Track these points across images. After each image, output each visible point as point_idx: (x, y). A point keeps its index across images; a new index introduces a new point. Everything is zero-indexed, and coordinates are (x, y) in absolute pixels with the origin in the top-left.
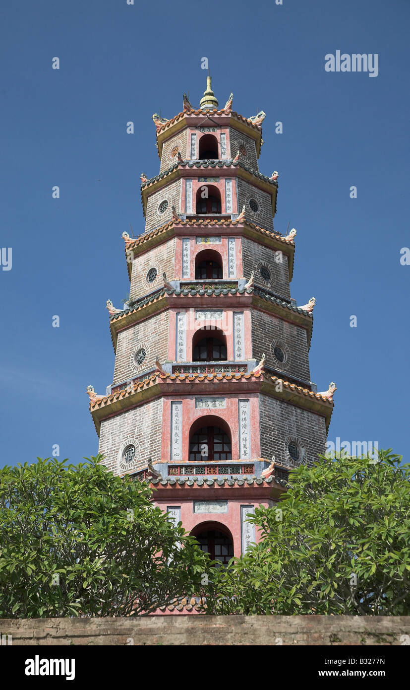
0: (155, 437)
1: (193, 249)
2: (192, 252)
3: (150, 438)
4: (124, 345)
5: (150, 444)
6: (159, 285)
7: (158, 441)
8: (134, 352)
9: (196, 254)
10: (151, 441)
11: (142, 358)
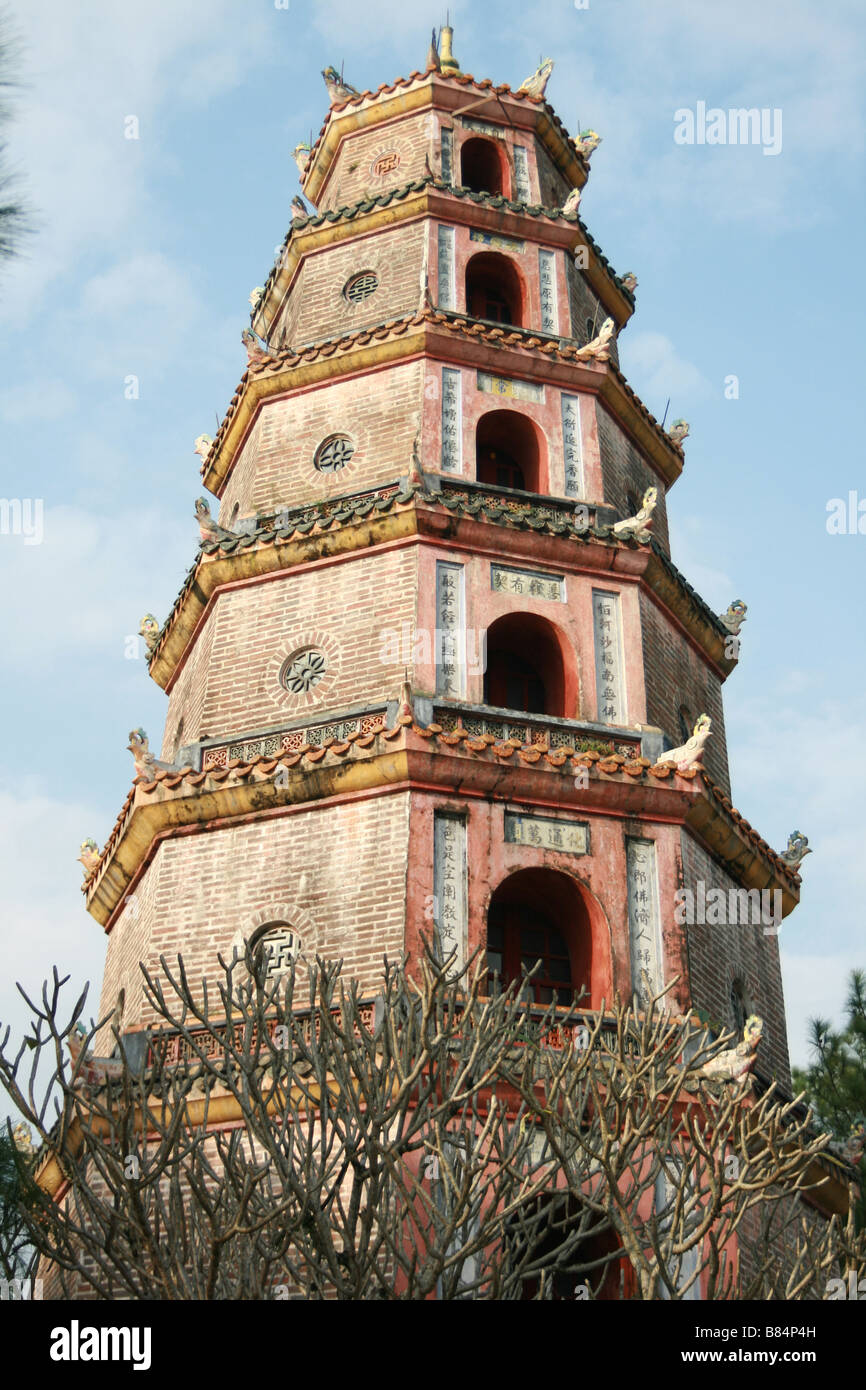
0: (380, 909)
1: (469, 400)
2: (468, 410)
3: (359, 912)
4: (243, 628)
5: (359, 929)
6: (361, 480)
7: (391, 924)
8: (281, 652)
9: (478, 415)
10: (361, 920)
11: (308, 674)
